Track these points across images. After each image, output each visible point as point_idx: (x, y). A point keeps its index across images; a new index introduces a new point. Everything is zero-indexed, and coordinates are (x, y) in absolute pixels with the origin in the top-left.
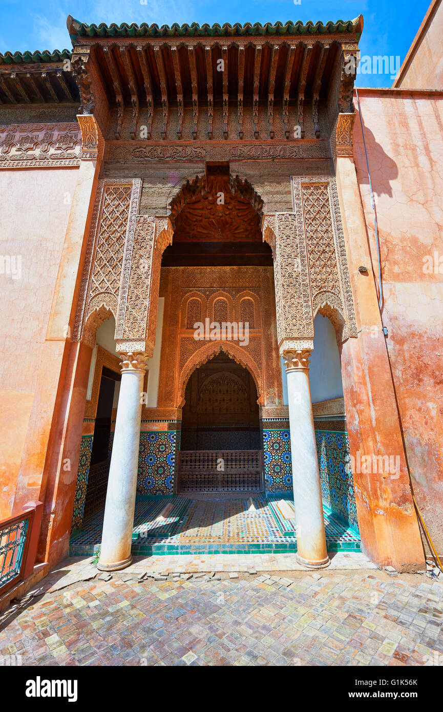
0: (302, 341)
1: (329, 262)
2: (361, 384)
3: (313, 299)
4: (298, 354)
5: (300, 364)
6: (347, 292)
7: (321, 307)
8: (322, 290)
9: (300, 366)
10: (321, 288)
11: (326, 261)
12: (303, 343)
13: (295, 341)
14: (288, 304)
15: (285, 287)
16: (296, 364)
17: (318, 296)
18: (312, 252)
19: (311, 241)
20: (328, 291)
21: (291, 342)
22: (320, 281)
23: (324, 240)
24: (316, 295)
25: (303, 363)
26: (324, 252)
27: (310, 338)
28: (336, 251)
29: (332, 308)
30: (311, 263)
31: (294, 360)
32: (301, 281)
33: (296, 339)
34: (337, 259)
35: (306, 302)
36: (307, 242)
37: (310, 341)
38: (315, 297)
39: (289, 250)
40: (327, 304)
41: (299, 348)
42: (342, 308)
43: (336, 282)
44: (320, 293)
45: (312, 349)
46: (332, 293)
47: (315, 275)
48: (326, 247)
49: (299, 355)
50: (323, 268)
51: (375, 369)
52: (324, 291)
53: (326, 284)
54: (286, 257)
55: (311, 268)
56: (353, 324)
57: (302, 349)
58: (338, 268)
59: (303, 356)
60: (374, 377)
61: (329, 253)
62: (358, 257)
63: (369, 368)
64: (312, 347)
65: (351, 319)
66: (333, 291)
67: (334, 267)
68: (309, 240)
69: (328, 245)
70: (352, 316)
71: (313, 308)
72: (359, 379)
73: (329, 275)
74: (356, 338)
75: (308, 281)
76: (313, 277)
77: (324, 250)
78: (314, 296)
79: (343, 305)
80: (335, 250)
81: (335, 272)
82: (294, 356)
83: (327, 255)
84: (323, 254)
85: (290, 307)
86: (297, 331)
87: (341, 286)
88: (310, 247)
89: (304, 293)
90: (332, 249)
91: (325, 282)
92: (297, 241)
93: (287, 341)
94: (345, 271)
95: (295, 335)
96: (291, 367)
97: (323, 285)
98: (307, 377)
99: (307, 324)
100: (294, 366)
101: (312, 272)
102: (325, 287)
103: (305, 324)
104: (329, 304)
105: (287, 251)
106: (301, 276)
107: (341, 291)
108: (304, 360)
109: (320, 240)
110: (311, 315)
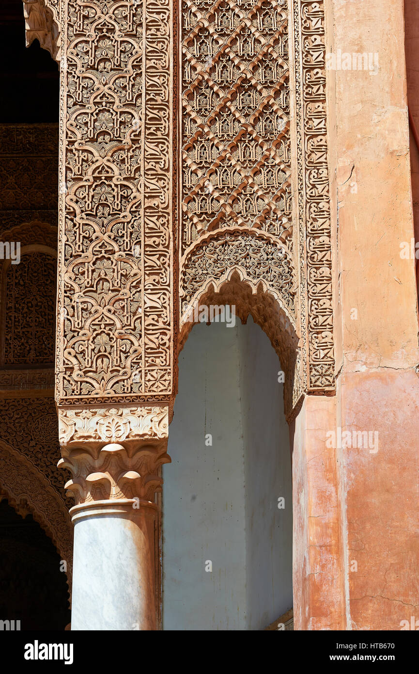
0: (126, 411)
1: (261, 125)
2: (330, 552)
3: (182, 260)
4: (109, 453)
5: (115, 489)
6: (314, 234)
7: (211, 288)
8: (223, 228)
9: (116, 496)
10: (222, 219)
11: (251, 120)
12: (131, 418)
13: (101, 411)
14: (85, 280)
15: (77, 219)
16: (101, 490)
17: (207, 251)
18: (197, 88)
19: (196, 45)
20: (245, 233)
21: (86, 413)
22: (216, 195)
23: (251, 41)
24: (199, 247)
25: (128, 488)
26: (245, 87)
27: (159, 401)
28: (292, 85)
29: (254, 292)
30: (192, 129)
31: (94, 477)
32: (141, 197)
33: (105, 403)
34: (293, 113)
35: (152, 271)
36: (182, 50)
37: (157, 409)
38: (193, 253)
39: (102, 81)
40: (235, 277)
41: (114, 433)
42: (292, 290)
43: (278, 199)
44: (212, 238)
45: (160, 436)
46: (261, 238)
47: (200, 173)
48: (256, 68)
49: (113, 460)
50: (234, 148)
51: (374, 500)
52: (234, 234)
53: (240, 206)
54: (91, 108)
55: (188, 150)
56: (324, 346)
57: (123, 439)
58: (294, 148)
59: (129, 462)
60: (368, 526)
61: (265, 93)
62: (359, 107)
63: (353, 496)
64: (162, 431)
65: (316, 329)
66: (263, 232)
67: (278, 145)
68: (191, 43)
69: (264, 62)
70: (321, 319)
71: (182, 292)
72: (322, 535)
73: (257, 173)
74: (329, 394)
75: (167, 196)
76: (191, 181)
77: (245, 80)
78: (188, 250)
79: (296, 280)
80: (287, 80)
81: (277, 161)
82: (97, 463)
83: (257, 100)
84: (240, 97)
85: (90, 290)
86: (109, 375)
87: (295, 212)
88: (194, 68)
89: (150, 241)
90: (276, 76)
91: (236, 200)
92: (141, 47)
93: (71, 413)
94: (314, 157)
95: (99, 391)
96: (83, 501)
97: (228, 210)
98: (140, 535)
99: (150, 351)
100: (95, 498)
101: (189, 162)
102: (233, 217)
103: (142, 350)
104: (243, 276)
105: (97, 85)
106: (142, 179)
107: (296, 230)
108: (131, 475)
109: (234, 41)
110: (170, 318)
